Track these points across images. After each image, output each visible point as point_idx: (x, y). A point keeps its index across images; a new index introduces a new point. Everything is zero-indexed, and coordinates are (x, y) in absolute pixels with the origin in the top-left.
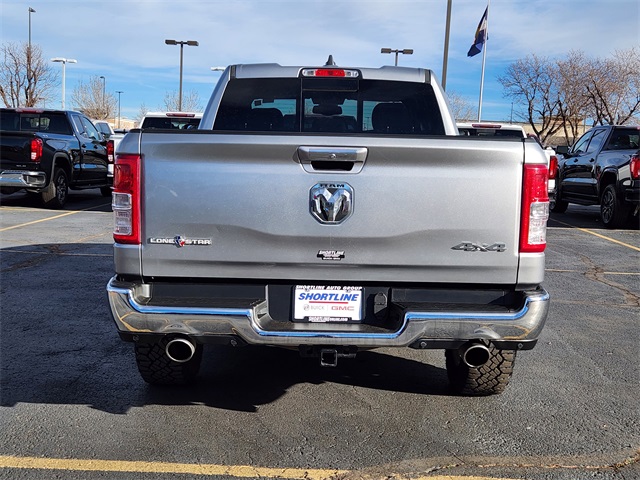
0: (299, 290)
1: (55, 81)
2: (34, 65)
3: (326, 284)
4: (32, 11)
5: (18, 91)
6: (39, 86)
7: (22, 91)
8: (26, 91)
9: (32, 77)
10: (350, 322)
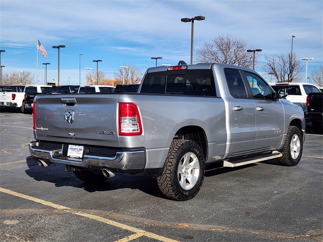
0: (70, 146)
1: (302, 69)
2: (293, 63)
3: (76, 144)
4: (294, 37)
5: (284, 75)
6: (294, 73)
7: (286, 75)
8: (289, 75)
9: (292, 68)
10: (79, 158)
